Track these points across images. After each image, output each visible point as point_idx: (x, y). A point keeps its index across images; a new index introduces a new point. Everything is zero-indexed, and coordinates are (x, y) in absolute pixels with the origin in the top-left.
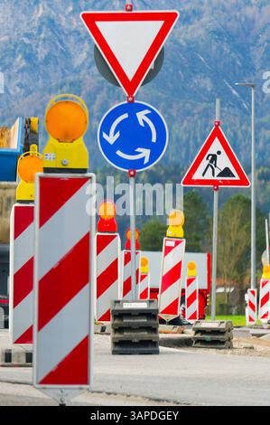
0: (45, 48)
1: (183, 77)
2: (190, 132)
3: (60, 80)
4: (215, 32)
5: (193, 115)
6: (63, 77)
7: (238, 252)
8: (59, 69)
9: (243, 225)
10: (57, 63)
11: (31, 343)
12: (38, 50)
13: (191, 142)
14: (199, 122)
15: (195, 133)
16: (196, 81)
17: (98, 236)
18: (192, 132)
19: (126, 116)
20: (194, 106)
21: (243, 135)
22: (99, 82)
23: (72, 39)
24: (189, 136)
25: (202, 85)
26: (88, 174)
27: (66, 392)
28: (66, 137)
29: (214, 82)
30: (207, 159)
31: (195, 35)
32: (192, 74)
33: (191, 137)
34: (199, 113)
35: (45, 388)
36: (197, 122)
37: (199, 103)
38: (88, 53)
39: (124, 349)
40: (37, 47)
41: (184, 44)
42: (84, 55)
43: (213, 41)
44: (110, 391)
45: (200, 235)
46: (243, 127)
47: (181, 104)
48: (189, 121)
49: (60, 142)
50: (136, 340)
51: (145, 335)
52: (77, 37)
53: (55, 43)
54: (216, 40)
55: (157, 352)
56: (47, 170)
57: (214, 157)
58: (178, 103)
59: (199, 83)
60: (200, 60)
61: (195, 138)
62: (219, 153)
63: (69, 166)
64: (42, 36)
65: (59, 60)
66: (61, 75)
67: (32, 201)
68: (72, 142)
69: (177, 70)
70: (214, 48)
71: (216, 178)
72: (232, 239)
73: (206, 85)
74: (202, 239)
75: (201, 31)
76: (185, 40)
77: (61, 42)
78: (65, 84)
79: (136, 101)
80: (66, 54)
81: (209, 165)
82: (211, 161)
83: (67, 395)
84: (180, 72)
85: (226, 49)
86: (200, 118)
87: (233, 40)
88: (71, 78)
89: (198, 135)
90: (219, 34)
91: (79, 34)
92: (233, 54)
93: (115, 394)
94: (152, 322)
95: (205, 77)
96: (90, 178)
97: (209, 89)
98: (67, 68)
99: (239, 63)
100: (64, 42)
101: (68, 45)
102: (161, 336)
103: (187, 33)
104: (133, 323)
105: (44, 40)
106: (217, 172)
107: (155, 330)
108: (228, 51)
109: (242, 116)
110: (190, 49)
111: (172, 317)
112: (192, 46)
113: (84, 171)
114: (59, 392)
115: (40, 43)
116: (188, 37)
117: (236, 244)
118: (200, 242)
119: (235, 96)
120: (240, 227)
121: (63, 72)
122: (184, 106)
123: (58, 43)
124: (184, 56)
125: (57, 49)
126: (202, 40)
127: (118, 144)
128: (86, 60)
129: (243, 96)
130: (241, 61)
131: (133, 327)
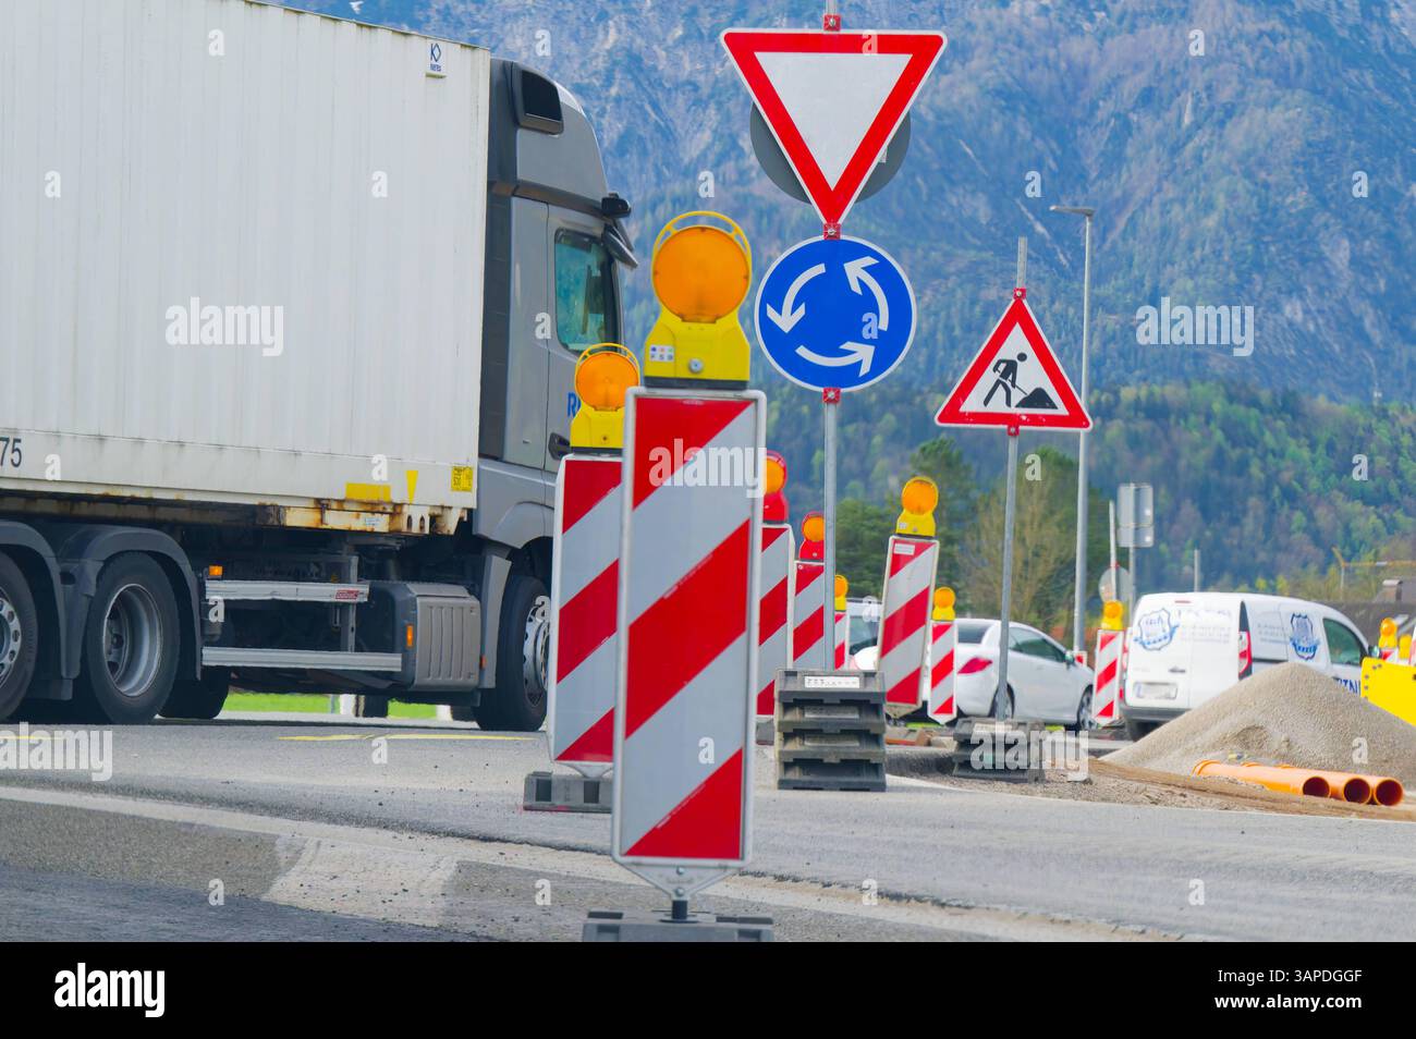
0: (620, 119)
1: (925, 191)
2: (936, 314)
3: (652, 191)
4: (999, 93)
5: (946, 278)
6: (658, 185)
7: (1042, 571)
8: (649, 166)
9: (1052, 513)
10: (644, 153)
11: (611, 760)
12: (605, 122)
13: (940, 336)
14: (959, 293)
15: (949, 316)
16: (954, 201)
17: (764, 530)
18: (943, 314)
19: (820, 269)
20: (948, 256)
21: (1056, 322)
22: (736, 198)
23: (681, 100)
24: (936, 323)
25: (967, 213)
26: (749, 393)
27: (688, 874)
28: (700, 310)
29: (996, 205)
30: (995, 369)
31: (955, 99)
32: (946, 186)
33: (941, 326)
34: (959, 273)
35: (638, 864)
36: (954, 290)
37: (960, 252)
38: (715, 131)
39: (807, 778)
40: (602, 113)
41: (930, 117)
42: (706, 137)
43: (994, 111)
44: (785, 872)
45: (956, 533)
46: (1057, 306)
47: (920, 252)
48: (936, 291)
49: (684, 320)
50: (833, 759)
51: (854, 748)
52: (693, 96)
53: (641, 108)
54: (1002, 111)
55: (881, 787)
56: (651, 382)
57: (1011, 368)
58: (913, 248)
59: (960, 205)
60: (966, 154)
61: (949, 329)
62: (1022, 357)
63: (705, 375)
64: (614, 91)
65: (650, 146)
66: (654, 180)
67: (618, 452)
68: (714, 322)
69: (913, 176)
70: (997, 127)
71: (1013, 410)
72: (1028, 542)
73: (976, 210)
74: (961, 541)
75: (969, 90)
76: (931, 107)
77: (655, 106)
78: (662, 200)
79: (843, 237)
80: (667, 134)
81: (998, 382)
82: (1004, 375)
83: (690, 881)
84: (919, 180)
85: (1024, 131)
86: (960, 285)
87: (1041, 113)
88: (677, 188)
89: (956, 321)
90: (1009, 97)
91: (696, 88)
92: (1039, 143)
93: (796, 880)
94: (869, 721)
95: (973, 192)
96: (755, 400)
97: (984, 222)
98: (668, 165)
99: (1053, 165)
100: (664, 107)
101: (671, 113)
102: (890, 750)
103: (936, 92)
104: (827, 722)
105: (618, 100)
106: (1017, 397)
107: (876, 739)
108: (1028, 135)
109: (1055, 283)
110: (941, 129)
111: (905, 708)
112: (947, 122)
113: (740, 385)
114: (672, 873)
115: (608, 107)
116: (939, 101)
117: (1036, 555)
118: (956, 548)
119: (1042, 237)
120: (1045, 518)
121: (659, 174)
122: (925, 258)
123: (648, 108)
124: (929, 144)
125: (645, 121)
126: (971, 110)
127: (801, 333)
128: (709, 147)
129: (1057, 237)
130: (1055, 159)
131: (826, 729)
